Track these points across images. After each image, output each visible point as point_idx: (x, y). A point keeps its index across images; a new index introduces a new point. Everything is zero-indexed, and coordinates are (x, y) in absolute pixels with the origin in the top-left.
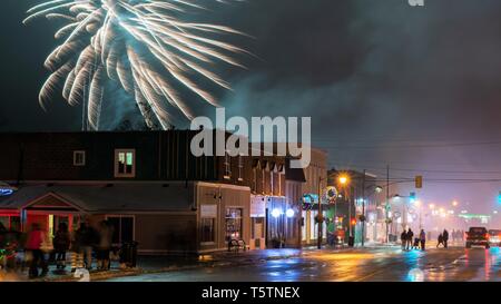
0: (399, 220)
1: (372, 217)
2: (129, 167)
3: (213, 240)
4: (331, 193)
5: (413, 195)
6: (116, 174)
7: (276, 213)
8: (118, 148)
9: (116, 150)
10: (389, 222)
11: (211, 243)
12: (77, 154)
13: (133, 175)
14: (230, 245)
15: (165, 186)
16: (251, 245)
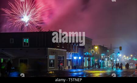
0: (115, 60)
1: (106, 59)
2: (27, 44)
3: (54, 66)
4: (93, 52)
5: (119, 53)
6: (23, 46)
7: (75, 58)
8: (24, 38)
9: (23, 38)
10: (112, 61)
11: (53, 67)
12: (11, 40)
13: (29, 46)
14: (59, 68)
15: (39, 49)
16: (67, 68)
